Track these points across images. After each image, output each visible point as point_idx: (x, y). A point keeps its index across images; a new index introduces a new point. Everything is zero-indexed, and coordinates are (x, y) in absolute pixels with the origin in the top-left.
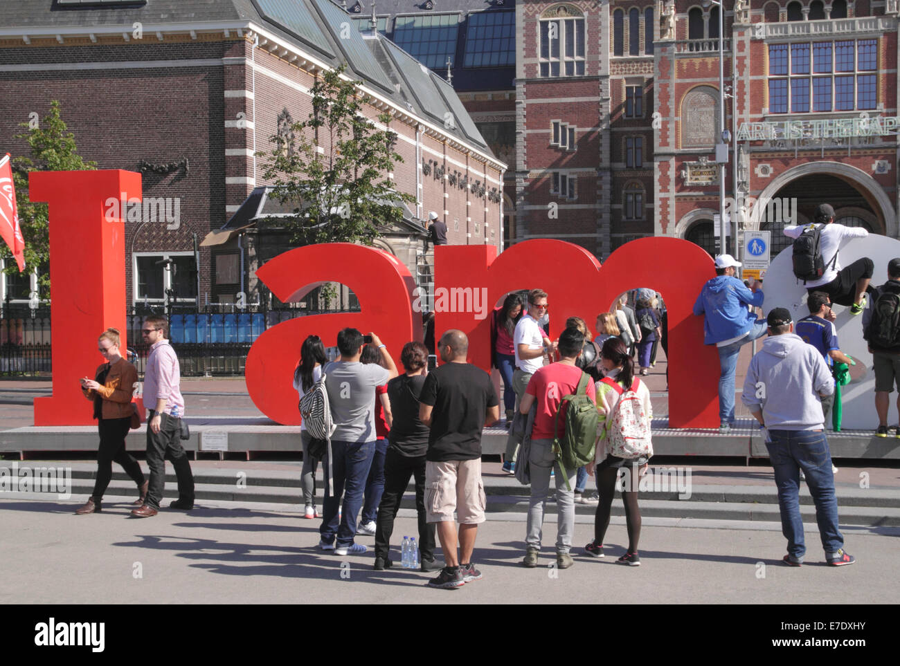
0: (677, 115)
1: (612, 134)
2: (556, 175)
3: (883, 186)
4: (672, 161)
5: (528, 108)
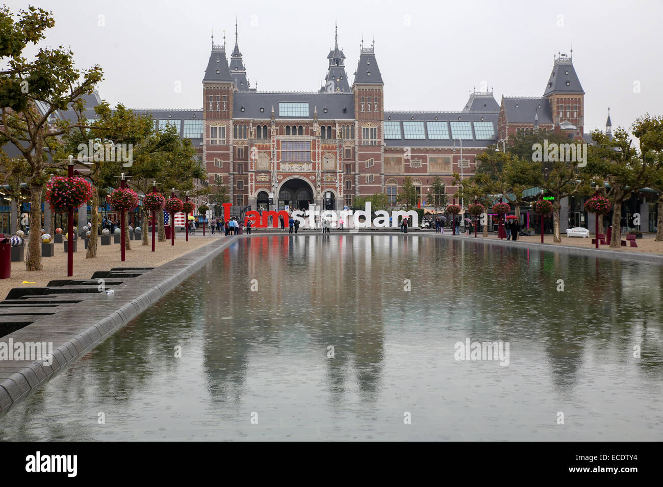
0: (255, 160)
1: (233, 163)
2: (216, 175)
3: (312, 183)
4: (254, 174)
5: (207, 154)
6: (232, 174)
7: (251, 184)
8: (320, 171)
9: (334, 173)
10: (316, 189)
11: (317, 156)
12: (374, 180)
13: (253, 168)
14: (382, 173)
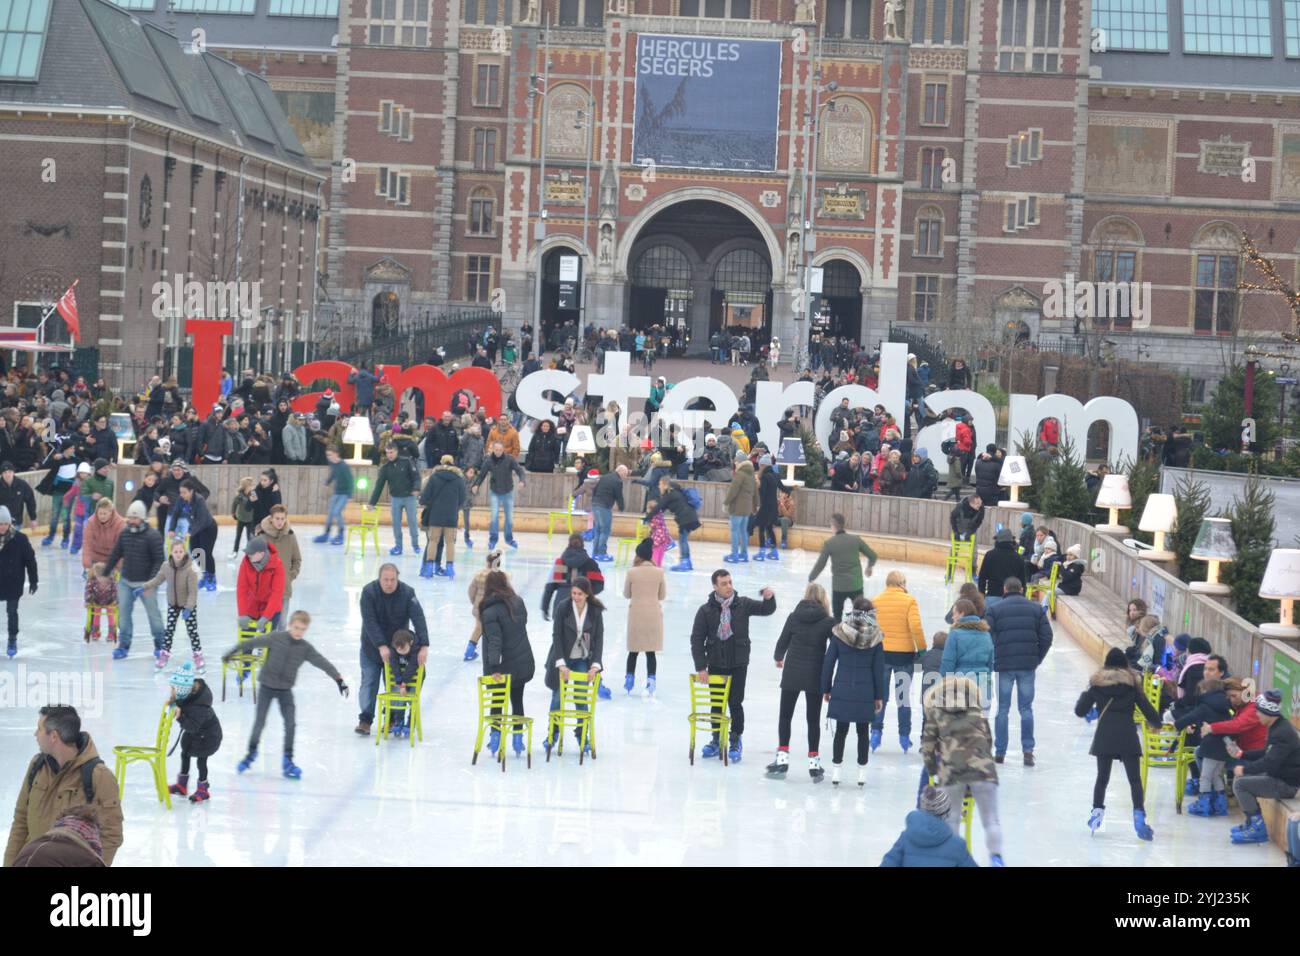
0: (535, 117)
1: (458, 123)
2: (384, 171)
3: (769, 220)
4: (527, 172)
5: (352, 82)
6: (446, 169)
7: (514, 213)
8: (805, 171)
9: (863, 185)
10: (783, 249)
11: (794, 110)
12: (1037, 221)
13: (527, 147)
14: (1074, 191)
